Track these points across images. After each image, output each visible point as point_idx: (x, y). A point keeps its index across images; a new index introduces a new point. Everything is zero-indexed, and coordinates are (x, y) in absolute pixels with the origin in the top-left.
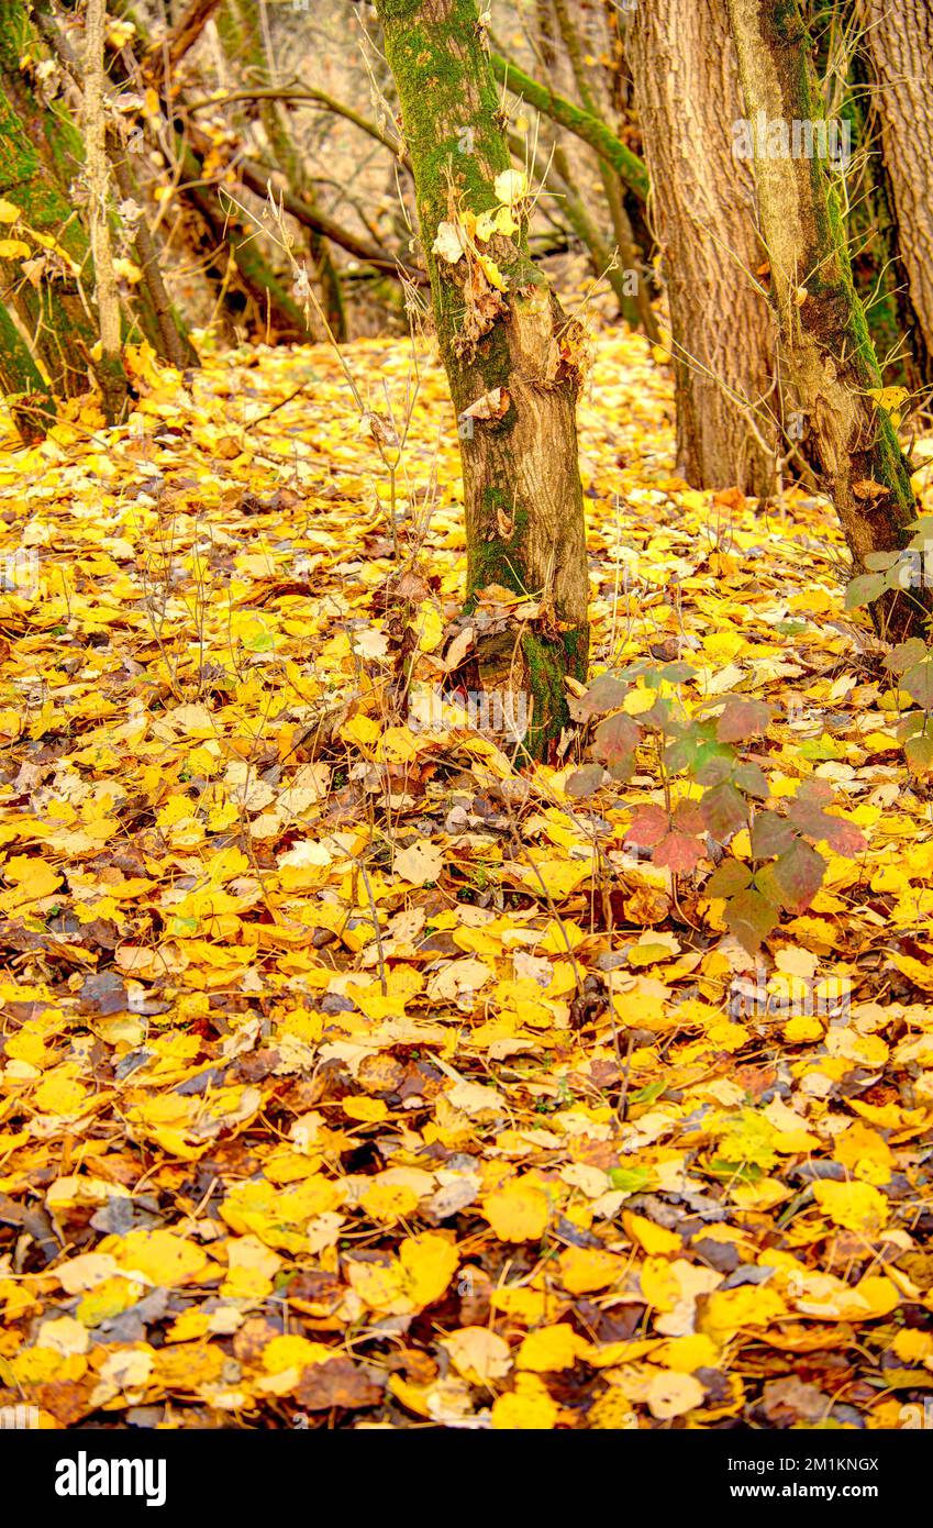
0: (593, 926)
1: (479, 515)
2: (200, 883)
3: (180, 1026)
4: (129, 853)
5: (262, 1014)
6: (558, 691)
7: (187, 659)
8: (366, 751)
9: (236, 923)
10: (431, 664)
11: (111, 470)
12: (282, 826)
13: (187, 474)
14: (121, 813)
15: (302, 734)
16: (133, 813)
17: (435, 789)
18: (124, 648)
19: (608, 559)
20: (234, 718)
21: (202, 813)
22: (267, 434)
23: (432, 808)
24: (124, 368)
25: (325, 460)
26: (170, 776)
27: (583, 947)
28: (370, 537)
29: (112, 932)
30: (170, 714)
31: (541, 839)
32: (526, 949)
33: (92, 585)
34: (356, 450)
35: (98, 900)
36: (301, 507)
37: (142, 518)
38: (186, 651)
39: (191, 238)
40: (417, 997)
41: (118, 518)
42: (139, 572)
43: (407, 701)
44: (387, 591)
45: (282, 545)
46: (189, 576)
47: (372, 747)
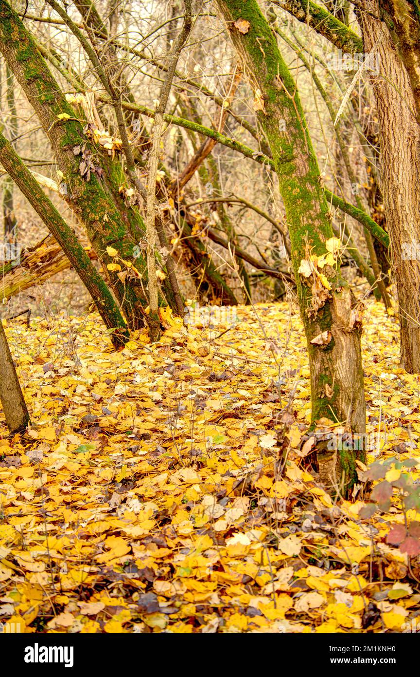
0: (371, 579)
1: (317, 386)
2: (191, 551)
3: (183, 620)
4: (160, 536)
5: (220, 616)
6: (353, 467)
7: (184, 446)
8: (266, 492)
9: (208, 572)
10: (295, 453)
11: (152, 361)
12: (228, 525)
13: (185, 363)
14: (156, 518)
15: (237, 483)
16: (161, 518)
17: (297, 510)
18: (157, 441)
19: (372, 405)
20: (206, 475)
21: (192, 518)
22: (218, 345)
23: (296, 519)
24: (159, 318)
25: (243, 357)
26: (178, 500)
27: (367, 589)
28: (265, 393)
29: (152, 574)
30: (178, 472)
31: (345, 536)
32: (340, 588)
33: (143, 412)
34: (257, 352)
35: (146, 557)
36: (235, 379)
37: (166, 383)
38: (184, 443)
39: (186, 260)
40: (290, 610)
41: (155, 383)
42: (164, 407)
43: (285, 470)
44: (276, 420)
45: (226, 396)
46: (186, 409)
47: (269, 490)
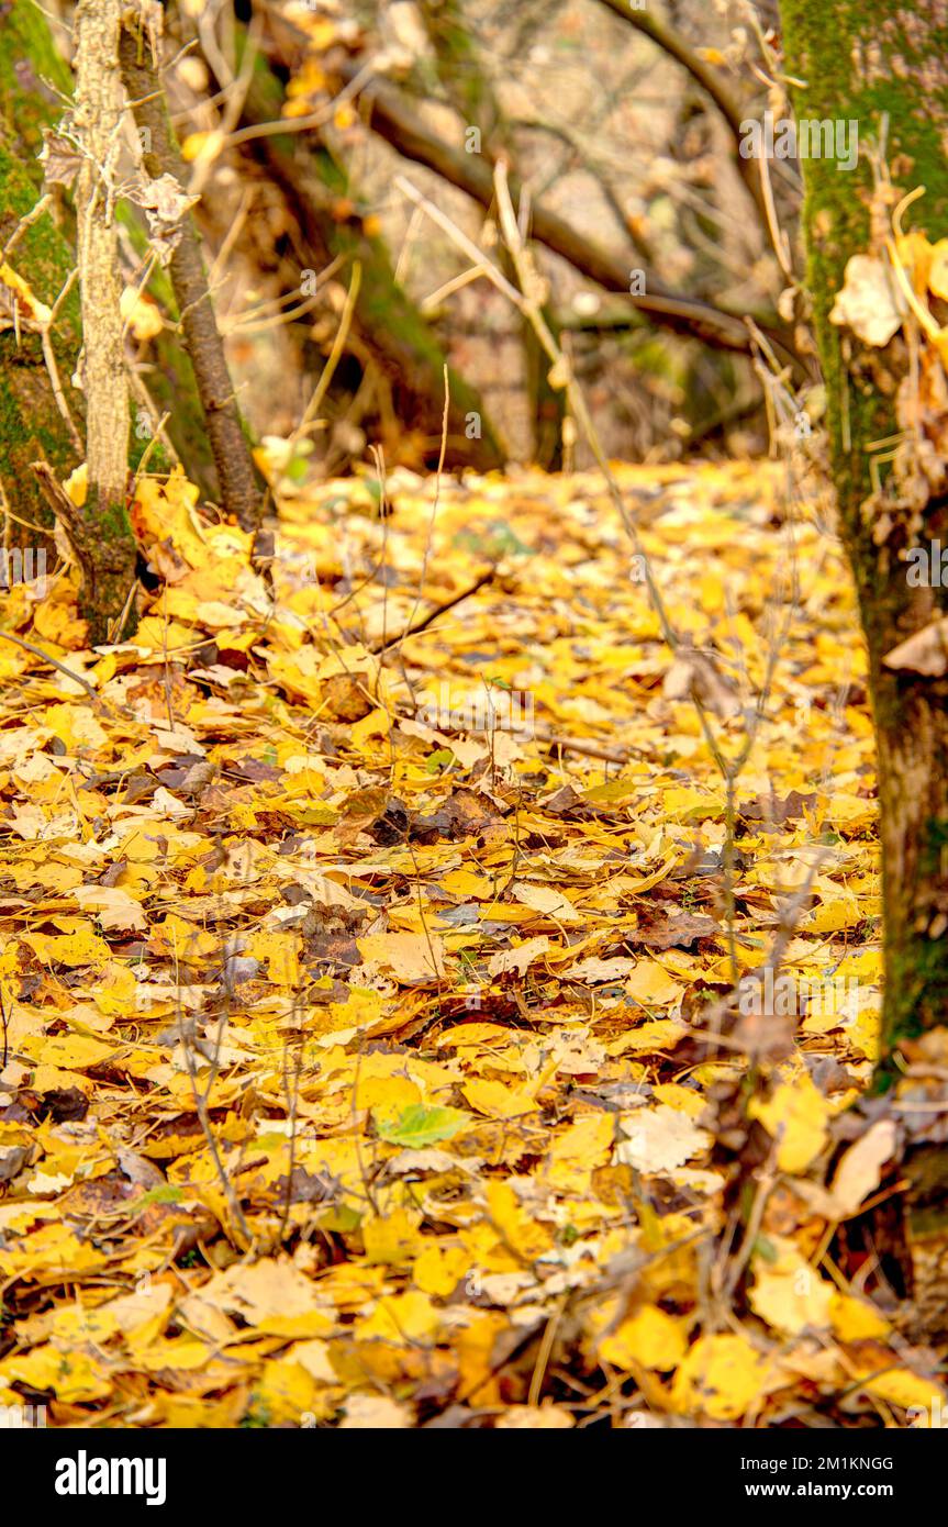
1: (912, 877)
7: (253, 1155)
8: (651, 1385)
10: (800, 1201)
11: (98, 739)
13: (257, 749)
15: (512, 1341)
18: (119, 1127)
20: (360, 1295)
22: (416, 666)
24: (131, 525)
25: (540, 726)
28: (647, 903)
30: (219, 1280)
33: (54, 985)
34: (607, 706)
36: (501, 833)
37: (163, 844)
38: (252, 1138)
39: (254, 241)
41: (110, 843)
42: (158, 961)
43: (747, 1279)
44: (712, 1038)
45: (460, 913)
46: (262, 974)
47: (667, 1377)
